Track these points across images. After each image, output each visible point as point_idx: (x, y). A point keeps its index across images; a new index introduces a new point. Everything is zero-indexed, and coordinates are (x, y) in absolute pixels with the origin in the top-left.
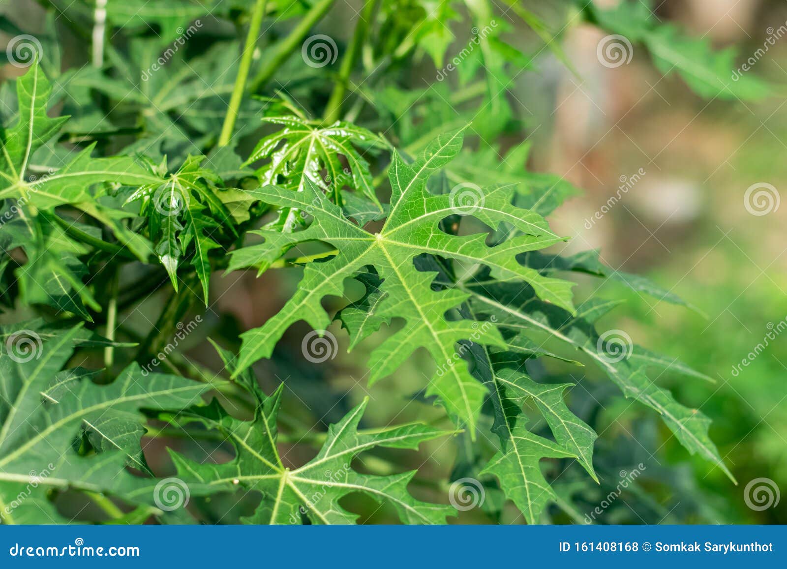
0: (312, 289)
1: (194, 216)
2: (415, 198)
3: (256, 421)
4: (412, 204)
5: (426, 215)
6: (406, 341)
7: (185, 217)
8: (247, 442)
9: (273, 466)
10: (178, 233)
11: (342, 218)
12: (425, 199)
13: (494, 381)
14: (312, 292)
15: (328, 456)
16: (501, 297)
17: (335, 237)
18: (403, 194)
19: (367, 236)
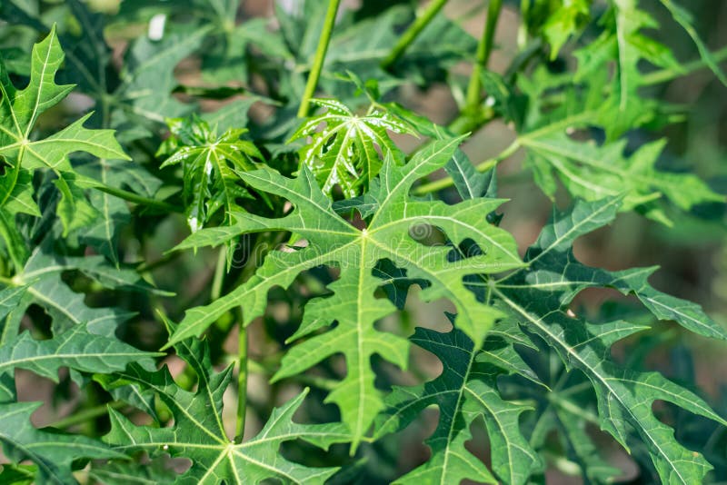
0: (268, 276)
1: (228, 185)
2: (398, 202)
3: (197, 394)
4: (394, 206)
5: (405, 219)
6: (329, 343)
7: (217, 185)
8: (189, 411)
9: (217, 438)
10: (206, 200)
11: (329, 210)
12: (406, 204)
13: (461, 391)
14: (267, 279)
15: (266, 437)
16: (527, 303)
17: (313, 227)
18: (389, 195)
19: (352, 231)
